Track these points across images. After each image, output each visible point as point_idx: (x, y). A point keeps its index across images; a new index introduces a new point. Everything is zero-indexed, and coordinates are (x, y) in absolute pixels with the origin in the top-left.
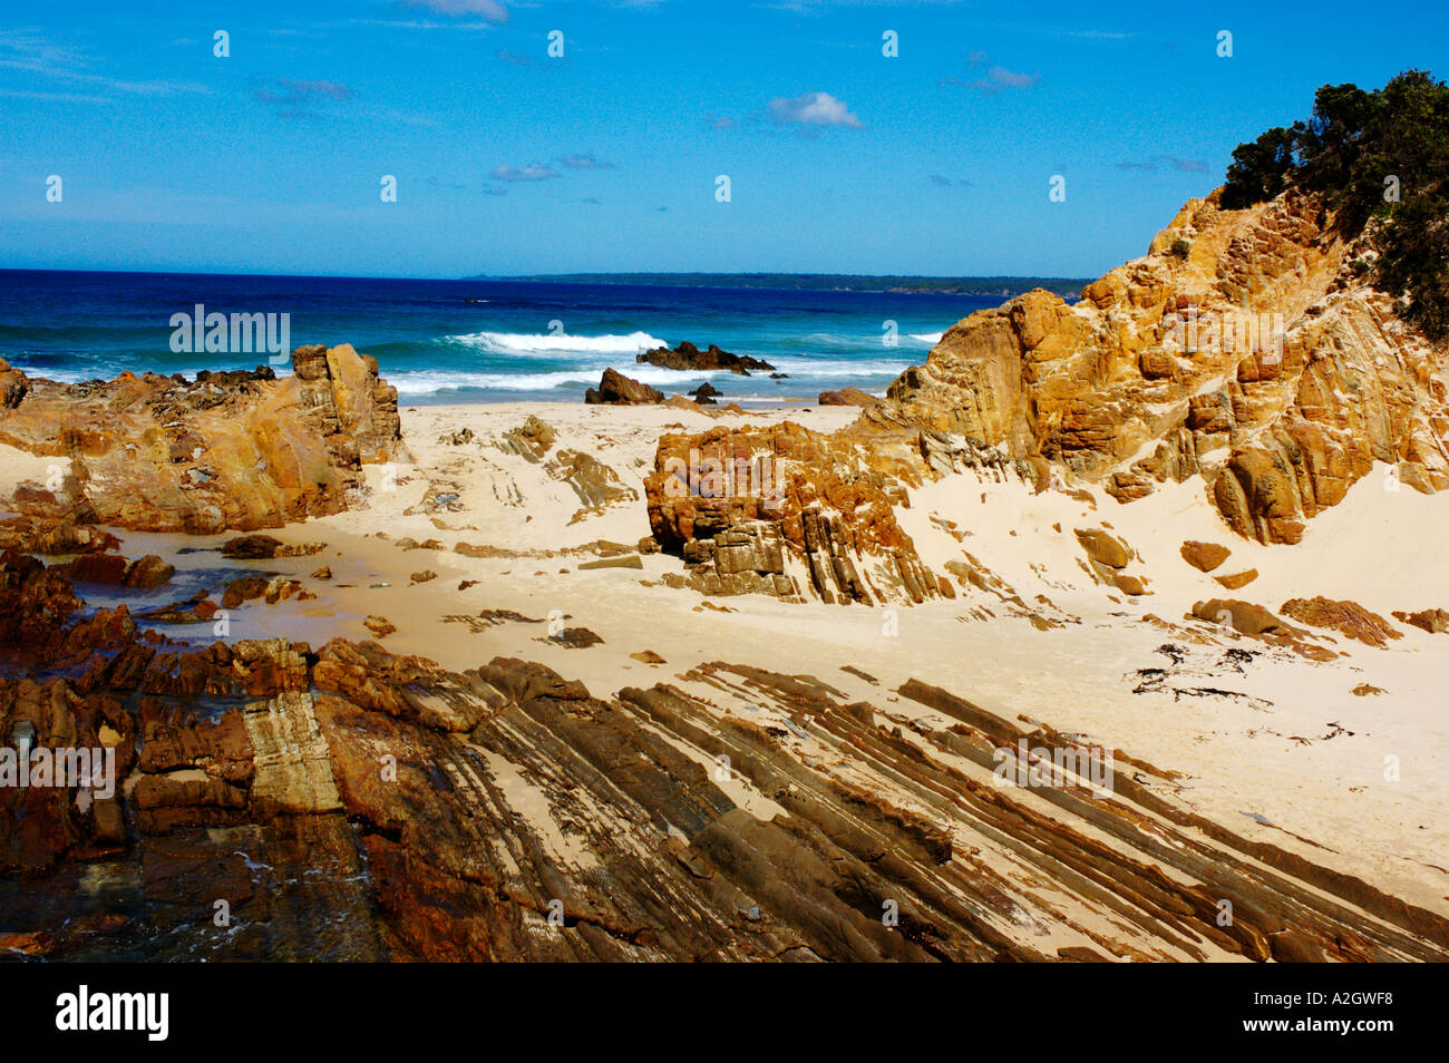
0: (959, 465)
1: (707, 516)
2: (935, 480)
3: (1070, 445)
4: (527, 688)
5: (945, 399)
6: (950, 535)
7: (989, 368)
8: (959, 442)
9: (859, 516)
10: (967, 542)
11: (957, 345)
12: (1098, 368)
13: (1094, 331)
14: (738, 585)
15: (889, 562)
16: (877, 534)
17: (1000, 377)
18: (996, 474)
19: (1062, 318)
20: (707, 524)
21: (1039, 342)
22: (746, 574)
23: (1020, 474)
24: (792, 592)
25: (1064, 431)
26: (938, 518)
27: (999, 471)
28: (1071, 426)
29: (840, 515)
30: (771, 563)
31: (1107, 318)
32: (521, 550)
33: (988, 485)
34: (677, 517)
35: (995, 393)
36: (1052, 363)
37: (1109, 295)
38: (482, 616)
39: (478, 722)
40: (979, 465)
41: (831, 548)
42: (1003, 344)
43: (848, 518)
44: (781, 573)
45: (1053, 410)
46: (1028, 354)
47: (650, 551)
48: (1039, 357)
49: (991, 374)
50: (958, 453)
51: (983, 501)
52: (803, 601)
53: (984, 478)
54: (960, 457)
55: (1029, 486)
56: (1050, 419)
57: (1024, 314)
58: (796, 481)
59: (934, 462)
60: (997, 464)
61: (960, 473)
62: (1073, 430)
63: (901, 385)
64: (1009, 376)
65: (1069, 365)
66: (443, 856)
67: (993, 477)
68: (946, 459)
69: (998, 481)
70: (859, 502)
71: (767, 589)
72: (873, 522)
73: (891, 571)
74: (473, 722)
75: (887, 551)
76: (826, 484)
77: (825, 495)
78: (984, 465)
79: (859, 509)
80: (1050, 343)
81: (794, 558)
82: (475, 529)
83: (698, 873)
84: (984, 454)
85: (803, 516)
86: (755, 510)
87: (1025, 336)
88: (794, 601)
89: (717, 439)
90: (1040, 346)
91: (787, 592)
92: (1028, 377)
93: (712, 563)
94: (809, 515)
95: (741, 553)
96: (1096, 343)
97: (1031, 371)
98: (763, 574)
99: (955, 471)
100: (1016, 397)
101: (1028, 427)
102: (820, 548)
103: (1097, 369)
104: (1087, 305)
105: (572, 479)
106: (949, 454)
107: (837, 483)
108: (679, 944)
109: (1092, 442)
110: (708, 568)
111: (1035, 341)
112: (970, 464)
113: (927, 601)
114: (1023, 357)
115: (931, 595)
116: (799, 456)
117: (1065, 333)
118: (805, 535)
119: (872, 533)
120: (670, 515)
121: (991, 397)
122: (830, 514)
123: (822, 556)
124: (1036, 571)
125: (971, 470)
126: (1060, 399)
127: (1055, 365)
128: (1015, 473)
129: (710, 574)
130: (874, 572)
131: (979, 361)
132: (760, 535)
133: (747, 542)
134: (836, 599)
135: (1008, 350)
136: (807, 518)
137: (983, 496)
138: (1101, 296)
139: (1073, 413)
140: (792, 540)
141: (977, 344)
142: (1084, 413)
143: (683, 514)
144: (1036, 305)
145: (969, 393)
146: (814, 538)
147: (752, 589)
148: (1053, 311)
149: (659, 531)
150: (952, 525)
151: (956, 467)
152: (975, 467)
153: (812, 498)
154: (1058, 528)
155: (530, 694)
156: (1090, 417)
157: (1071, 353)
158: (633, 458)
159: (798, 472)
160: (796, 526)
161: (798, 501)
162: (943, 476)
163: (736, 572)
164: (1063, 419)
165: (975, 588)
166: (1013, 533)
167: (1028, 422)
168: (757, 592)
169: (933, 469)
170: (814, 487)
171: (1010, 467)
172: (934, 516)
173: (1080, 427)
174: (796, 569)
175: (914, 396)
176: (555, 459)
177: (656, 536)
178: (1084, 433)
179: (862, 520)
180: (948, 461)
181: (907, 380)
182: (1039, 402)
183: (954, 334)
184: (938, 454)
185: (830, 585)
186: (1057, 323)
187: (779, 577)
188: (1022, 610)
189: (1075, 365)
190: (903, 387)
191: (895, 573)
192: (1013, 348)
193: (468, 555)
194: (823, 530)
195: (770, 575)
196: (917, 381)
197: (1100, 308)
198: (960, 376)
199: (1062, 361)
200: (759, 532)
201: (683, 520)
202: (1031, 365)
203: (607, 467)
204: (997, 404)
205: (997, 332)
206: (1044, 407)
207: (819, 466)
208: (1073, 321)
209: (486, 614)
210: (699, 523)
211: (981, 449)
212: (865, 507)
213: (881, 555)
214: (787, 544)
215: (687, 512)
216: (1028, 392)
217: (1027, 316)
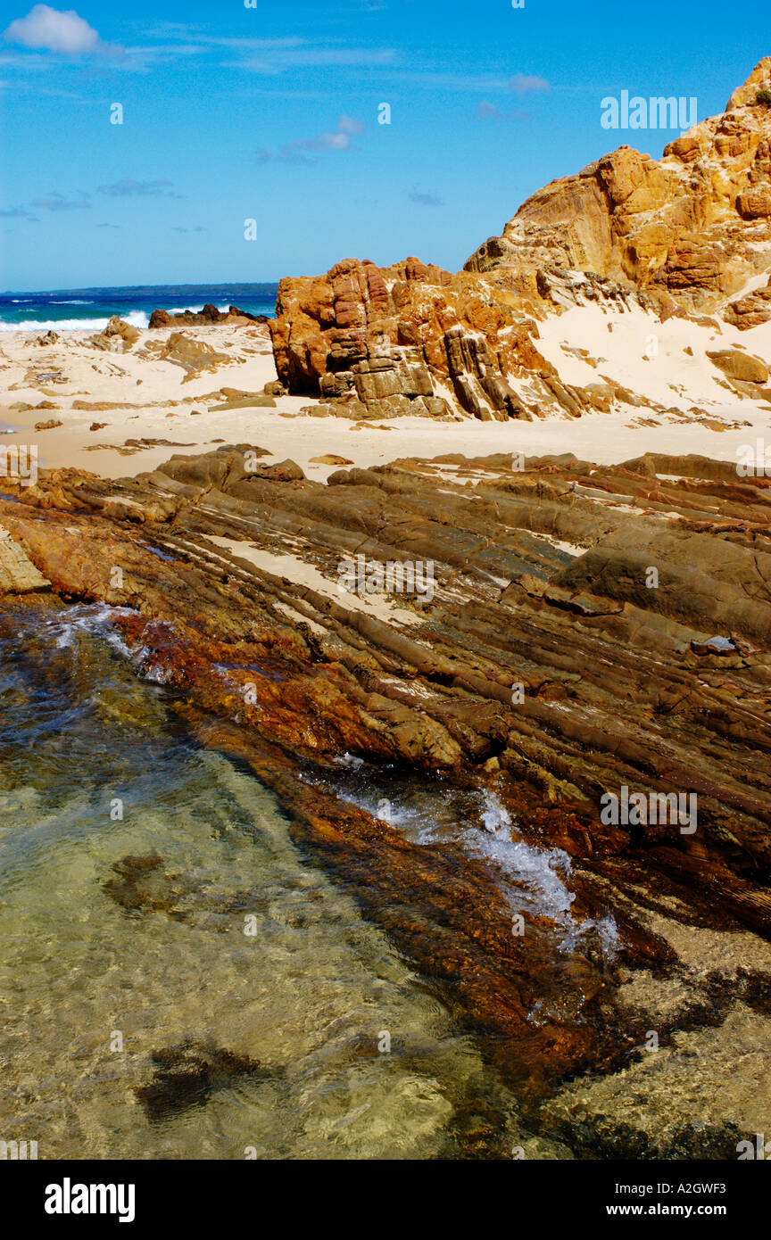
0: (582, 299)
1: (343, 347)
2: (559, 314)
3: (677, 283)
4: (228, 472)
5: (534, 259)
6: (584, 362)
7: (578, 225)
8: (578, 277)
9: (502, 339)
10: (602, 368)
11: (536, 213)
12: (694, 212)
13: (684, 182)
14: (387, 409)
15: (535, 383)
16: (520, 357)
17: (588, 235)
18: (619, 305)
19: (650, 173)
20: (345, 355)
21: (629, 195)
22: (394, 398)
23: (642, 305)
24: (446, 413)
25: (669, 270)
26: (569, 346)
27: (621, 301)
28: (678, 265)
29: (484, 337)
30: (420, 385)
31: (696, 168)
32: (141, 403)
33: (613, 315)
34: (308, 354)
35: (585, 248)
36: (643, 215)
37: (695, 148)
38: (126, 445)
39: (178, 510)
40: (601, 297)
41: (479, 370)
42: (588, 204)
43: (493, 340)
44: (431, 394)
45: (652, 255)
46: (618, 208)
47: (278, 394)
48: (630, 209)
49: (579, 231)
50: (578, 287)
51: (611, 331)
52: (457, 419)
53: (608, 309)
54: (581, 291)
55: (653, 316)
56: (651, 264)
57: (612, 170)
58: (436, 305)
59: (556, 297)
60: (618, 296)
61: (583, 305)
62: (679, 269)
63: (480, 257)
64: (597, 235)
65: (662, 214)
66: (212, 622)
67: (617, 309)
68: (568, 293)
69: (622, 312)
70: (500, 325)
71: (418, 411)
72: (516, 345)
73: (539, 390)
74: (172, 510)
75: (532, 374)
76: (467, 307)
77: (467, 319)
78: (606, 297)
79: (500, 332)
80: (640, 196)
81: (437, 382)
82: (86, 393)
83: (590, 611)
84: (604, 287)
85: (446, 339)
86: (396, 336)
87: (615, 191)
88: (448, 420)
89: (347, 272)
90: (630, 198)
91: (441, 413)
92: (618, 229)
93: (353, 392)
94: (453, 338)
95: (387, 378)
96: (687, 192)
97: (622, 223)
98: (412, 397)
99: (578, 304)
100: (606, 251)
101: (625, 276)
102: (464, 371)
103: (693, 214)
104: (672, 161)
105: (168, 357)
106: (570, 288)
107: (478, 306)
108: (616, 694)
109: (697, 280)
110: (351, 396)
111: (624, 196)
112: (592, 297)
113: (585, 416)
114: (611, 213)
115: (587, 410)
116: (437, 280)
117: (653, 186)
118: (449, 359)
119: (516, 356)
120: (301, 352)
121: (582, 252)
122: (476, 336)
123: (469, 379)
124: (676, 391)
125: (593, 303)
126: (658, 244)
127: (647, 215)
128: (637, 305)
129: (352, 403)
130: (522, 392)
131: (565, 222)
132: (404, 358)
133: (391, 367)
134: (493, 417)
135: (595, 208)
136: (451, 341)
137: (609, 326)
138: (686, 150)
139: (678, 253)
140: (434, 365)
141: (559, 208)
142: (689, 252)
143: (315, 349)
144: (624, 161)
145: (559, 250)
146: (459, 361)
147: (402, 412)
148: (641, 166)
149: (286, 373)
150: (584, 353)
151: (579, 300)
152: (597, 299)
153: (454, 321)
154: (689, 351)
155: (233, 478)
156: (696, 255)
157: (661, 205)
158: (223, 341)
159: (438, 296)
160: (438, 351)
161: (438, 325)
162: (567, 309)
163: (384, 397)
164: (668, 259)
165: (625, 406)
166: (645, 358)
167: (625, 270)
168: (408, 415)
169: (555, 304)
170: (454, 311)
171: (631, 298)
172: (564, 345)
173: (686, 265)
174: (443, 392)
175: (497, 263)
176: (144, 348)
177: (281, 378)
178: (690, 271)
179: (505, 343)
180: (570, 295)
181: (486, 252)
182: (638, 249)
183: (532, 204)
184: (559, 289)
185: (483, 403)
186: (645, 178)
187: (429, 398)
188: (683, 419)
189: (669, 213)
190: (482, 259)
191: (544, 392)
192: (600, 205)
193: (87, 409)
194: (467, 352)
195: (420, 398)
196: (499, 249)
197: (686, 161)
198: (546, 238)
199: (654, 212)
200: (403, 356)
201: (315, 355)
202: (623, 218)
203: (203, 343)
204: (588, 258)
205: (582, 192)
206: (644, 253)
207: (458, 290)
208: (661, 175)
209: (129, 443)
210: (336, 354)
211: (601, 282)
212: (506, 331)
213: (526, 377)
214: (429, 369)
215: (319, 347)
216: (621, 244)
217: (615, 172)
